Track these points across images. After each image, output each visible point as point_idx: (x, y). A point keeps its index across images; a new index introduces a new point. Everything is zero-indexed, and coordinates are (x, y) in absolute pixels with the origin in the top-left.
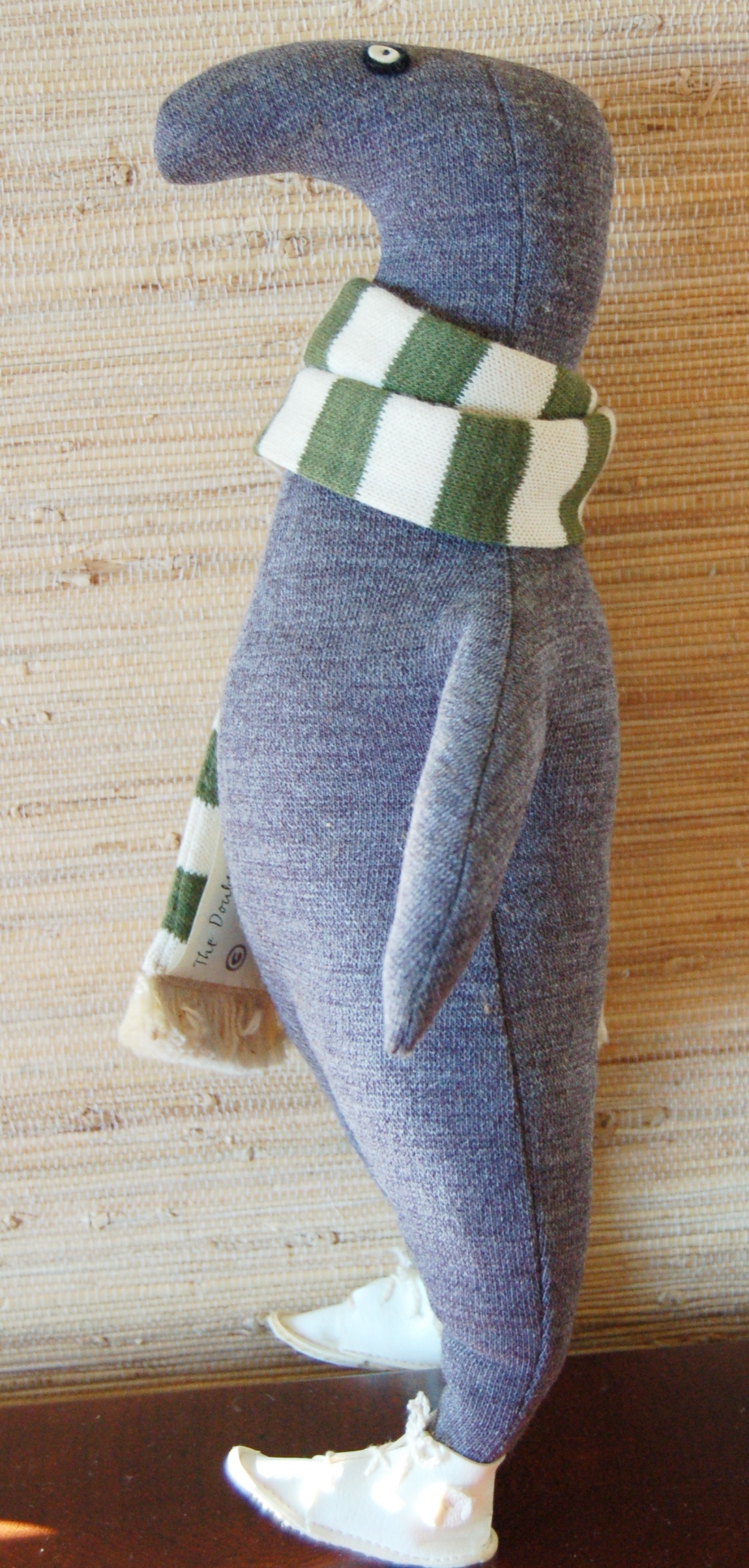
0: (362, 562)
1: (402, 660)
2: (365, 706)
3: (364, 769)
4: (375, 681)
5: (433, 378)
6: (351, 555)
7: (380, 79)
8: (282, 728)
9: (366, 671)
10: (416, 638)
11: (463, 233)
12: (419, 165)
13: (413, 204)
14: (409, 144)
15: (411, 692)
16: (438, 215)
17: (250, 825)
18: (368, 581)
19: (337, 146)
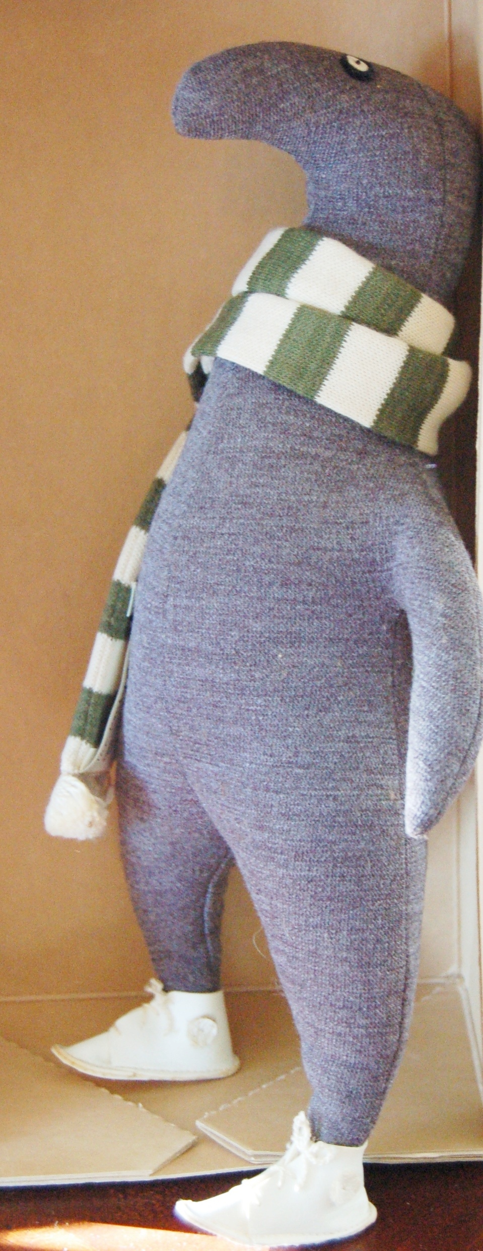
0: (313, 451)
1: (350, 531)
2: (320, 563)
3: (313, 612)
4: (329, 546)
5: (382, 315)
6: (302, 444)
7: (358, 84)
8: (245, 576)
9: (321, 537)
10: (361, 514)
11: (401, 209)
12: (378, 153)
13: (365, 182)
14: (374, 136)
15: (357, 556)
16: (384, 192)
17: (198, 650)
18: (317, 467)
19: (317, 128)
